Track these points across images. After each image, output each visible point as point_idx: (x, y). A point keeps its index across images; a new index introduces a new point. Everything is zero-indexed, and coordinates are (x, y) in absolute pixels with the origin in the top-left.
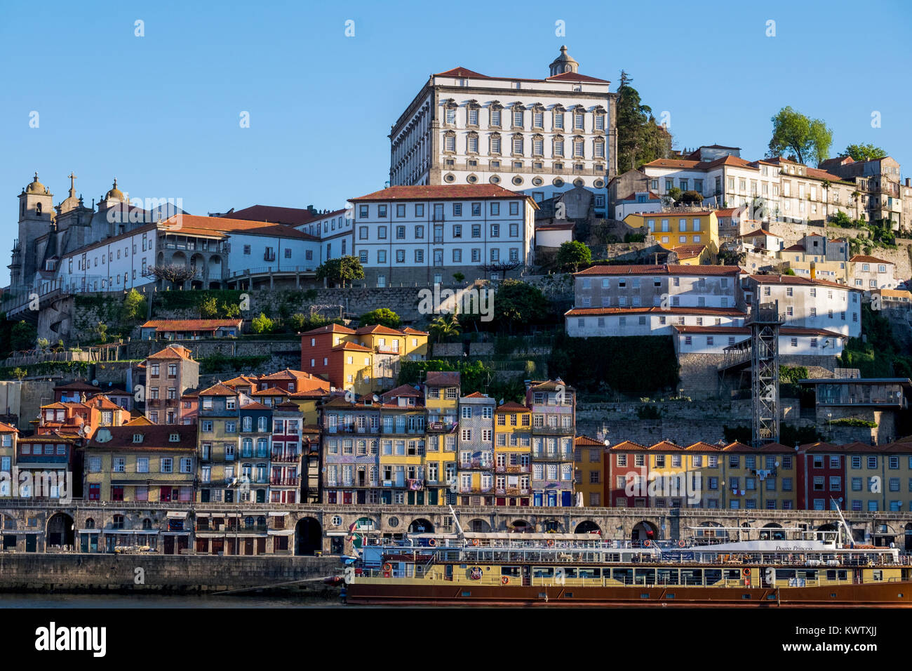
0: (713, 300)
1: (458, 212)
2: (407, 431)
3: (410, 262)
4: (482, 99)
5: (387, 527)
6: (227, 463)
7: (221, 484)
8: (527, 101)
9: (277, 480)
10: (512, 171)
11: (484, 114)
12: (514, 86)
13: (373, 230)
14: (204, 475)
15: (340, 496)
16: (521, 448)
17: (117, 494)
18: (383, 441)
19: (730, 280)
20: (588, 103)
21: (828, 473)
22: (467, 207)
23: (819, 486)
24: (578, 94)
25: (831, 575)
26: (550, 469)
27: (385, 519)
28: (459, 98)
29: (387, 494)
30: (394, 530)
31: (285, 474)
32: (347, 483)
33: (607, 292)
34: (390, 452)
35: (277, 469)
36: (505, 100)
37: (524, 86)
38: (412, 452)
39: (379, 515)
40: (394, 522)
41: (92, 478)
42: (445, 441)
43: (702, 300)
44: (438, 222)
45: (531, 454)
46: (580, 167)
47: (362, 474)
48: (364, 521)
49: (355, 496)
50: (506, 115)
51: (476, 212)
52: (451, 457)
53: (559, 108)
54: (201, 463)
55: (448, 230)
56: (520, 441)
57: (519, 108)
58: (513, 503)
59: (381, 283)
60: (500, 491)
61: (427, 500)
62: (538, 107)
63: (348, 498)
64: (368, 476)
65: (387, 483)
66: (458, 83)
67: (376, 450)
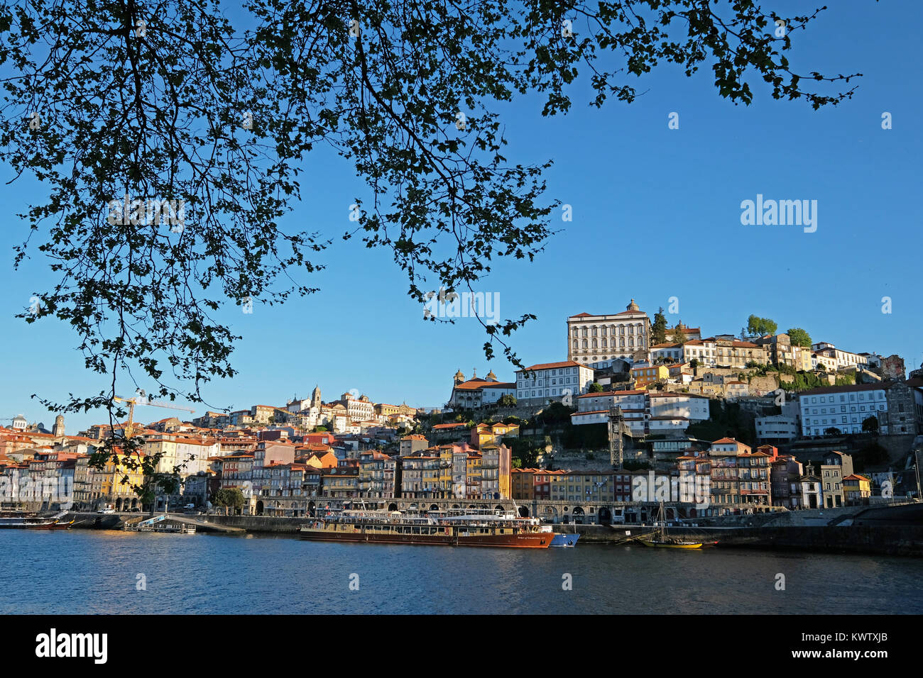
0: (635, 406)
1: (554, 374)
2: (433, 468)
3: (537, 396)
4: (588, 325)
5: (421, 508)
6: (369, 482)
7: (366, 490)
8: (607, 324)
9: (386, 488)
10: (602, 354)
11: (590, 331)
12: (603, 318)
13: (523, 383)
14: (361, 486)
15: (408, 495)
16: (477, 474)
17: (333, 493)
18: (424, 472)
19: (642, 396)
20: (634, 323)
21: (623, 483)
22: (557, 371)
23: (619, 490)
24: (632, 319)
25: (482, 531)
26: (489, 483)
27: (420, 505)
28: (578, 326)
29: (426, 493)
30: (423, 509)
31: (389, 486)
32: (411, 490)
33: (591, 405)
34: (427, 476)
35: (386, 484)
36: (598, 325)
37: (608, 318)
38: (435, 476)
39: (418, 503)
40: (424, 506)
41: (325, 488)
42: (447, 471)
43: (629, 406)
44: (547, 378)
45: (481, 477)
46: (623, 350)
47: (417, 485)
48: (413, 505)
49: (413, 495)
50: (599, 331)
51: (561, 373)
52: (449, 478)
53: (622, 326)
54: (360, 482)
55: (551, 380)
56: (478, 471)
57: (604, 327)
58: (474, 498)
59: (527, 405)
60: (469, 493)
61: (440, 497)
62: (613, 326)
63: (411, 495)
64: (419, 486)
65: (425, 489)
66: (579, 319)
67: (421, 476)
